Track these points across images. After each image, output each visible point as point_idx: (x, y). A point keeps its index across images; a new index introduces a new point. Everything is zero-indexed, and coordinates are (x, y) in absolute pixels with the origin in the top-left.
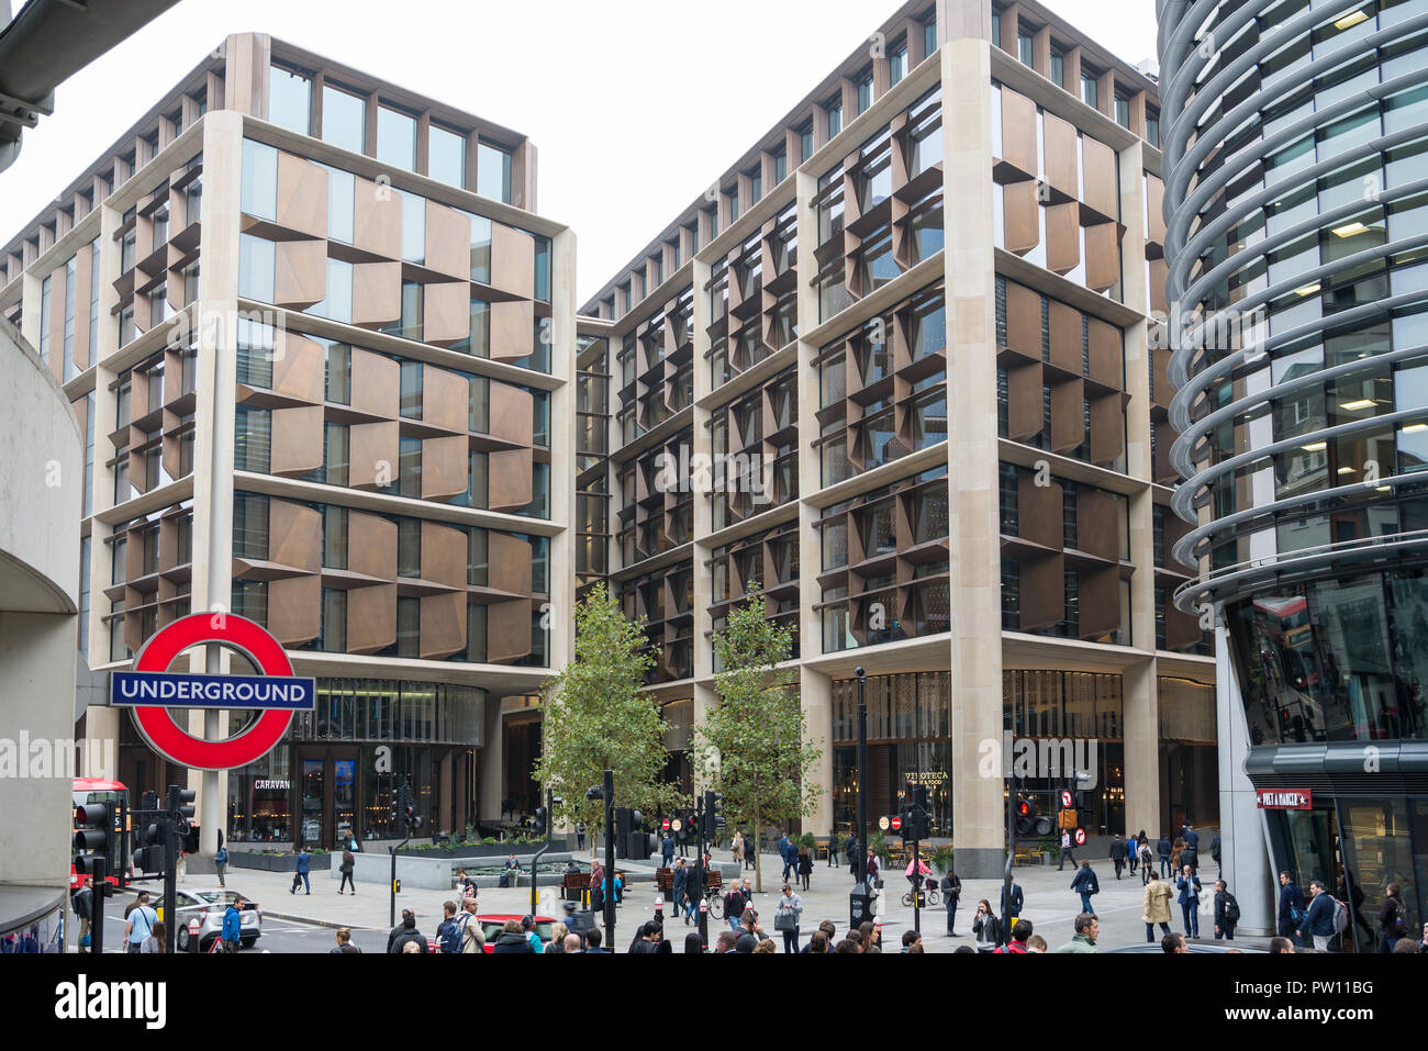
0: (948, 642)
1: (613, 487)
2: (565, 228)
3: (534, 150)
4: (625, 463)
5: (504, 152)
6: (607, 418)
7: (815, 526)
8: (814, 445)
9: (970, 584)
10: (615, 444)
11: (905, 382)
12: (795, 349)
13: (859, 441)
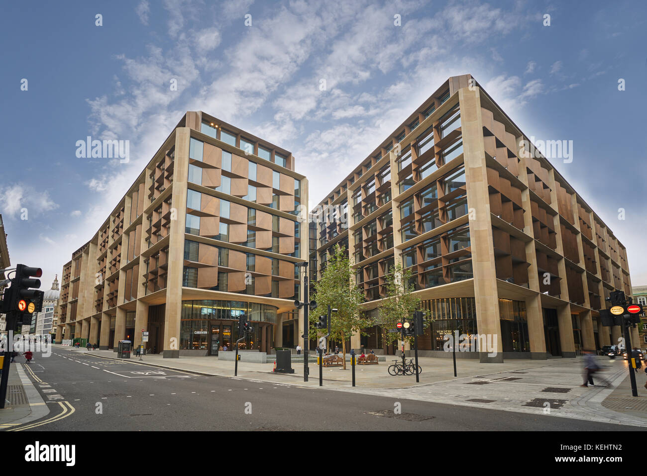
0: (473, 280)
1: (318, 258)
2: (305, 177)
3: (294, 158)
4: (322, 252)
5: (284, 159)
6: (316, 240)
7: (400, 255)
8: (399, 231)
9: (481, 261)
10: (319, 246)
11: (442, 202)
12: (391, 203)
13: (419, 226)
